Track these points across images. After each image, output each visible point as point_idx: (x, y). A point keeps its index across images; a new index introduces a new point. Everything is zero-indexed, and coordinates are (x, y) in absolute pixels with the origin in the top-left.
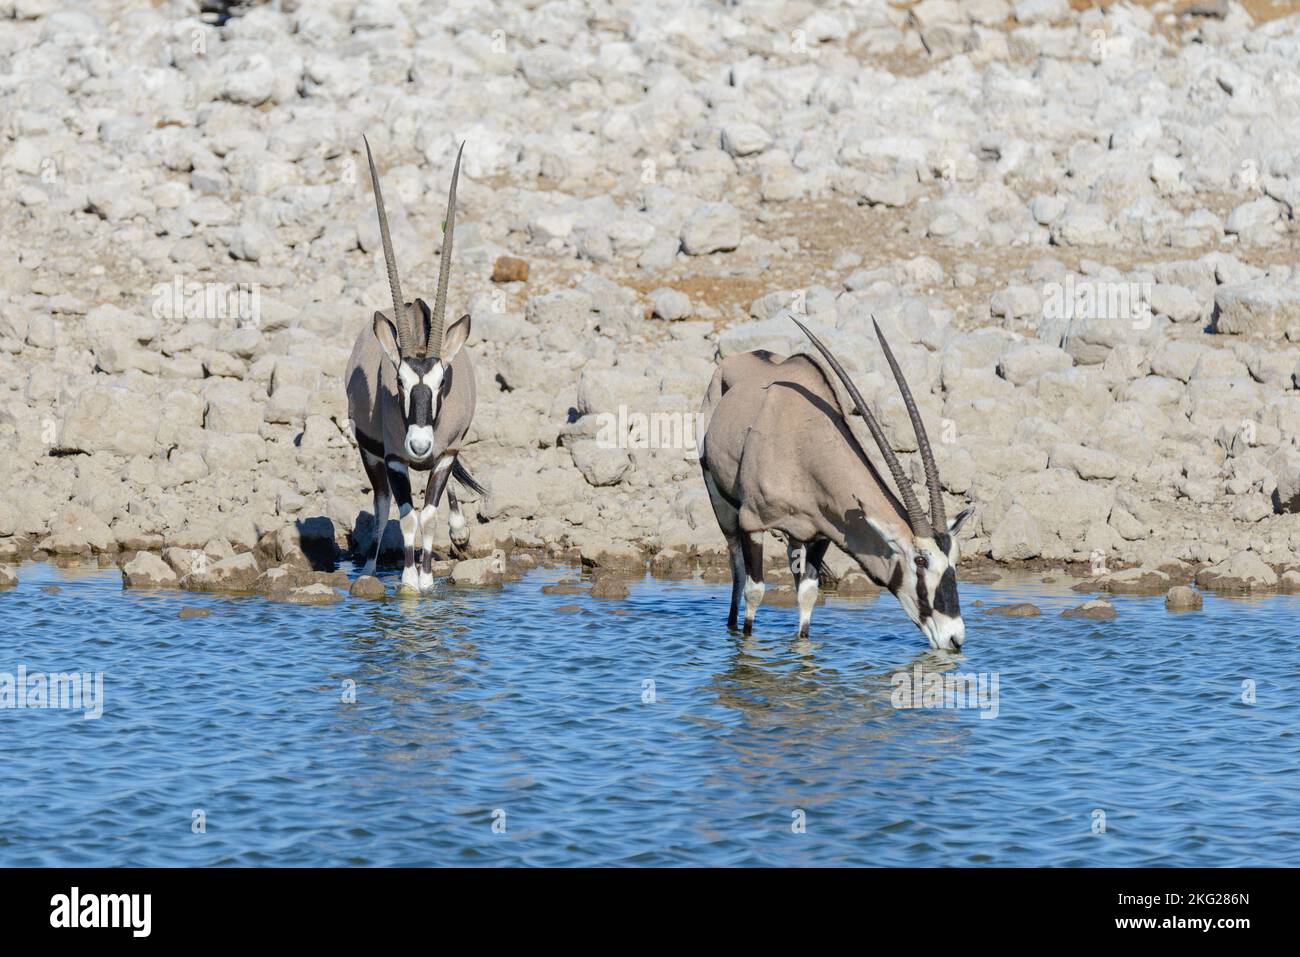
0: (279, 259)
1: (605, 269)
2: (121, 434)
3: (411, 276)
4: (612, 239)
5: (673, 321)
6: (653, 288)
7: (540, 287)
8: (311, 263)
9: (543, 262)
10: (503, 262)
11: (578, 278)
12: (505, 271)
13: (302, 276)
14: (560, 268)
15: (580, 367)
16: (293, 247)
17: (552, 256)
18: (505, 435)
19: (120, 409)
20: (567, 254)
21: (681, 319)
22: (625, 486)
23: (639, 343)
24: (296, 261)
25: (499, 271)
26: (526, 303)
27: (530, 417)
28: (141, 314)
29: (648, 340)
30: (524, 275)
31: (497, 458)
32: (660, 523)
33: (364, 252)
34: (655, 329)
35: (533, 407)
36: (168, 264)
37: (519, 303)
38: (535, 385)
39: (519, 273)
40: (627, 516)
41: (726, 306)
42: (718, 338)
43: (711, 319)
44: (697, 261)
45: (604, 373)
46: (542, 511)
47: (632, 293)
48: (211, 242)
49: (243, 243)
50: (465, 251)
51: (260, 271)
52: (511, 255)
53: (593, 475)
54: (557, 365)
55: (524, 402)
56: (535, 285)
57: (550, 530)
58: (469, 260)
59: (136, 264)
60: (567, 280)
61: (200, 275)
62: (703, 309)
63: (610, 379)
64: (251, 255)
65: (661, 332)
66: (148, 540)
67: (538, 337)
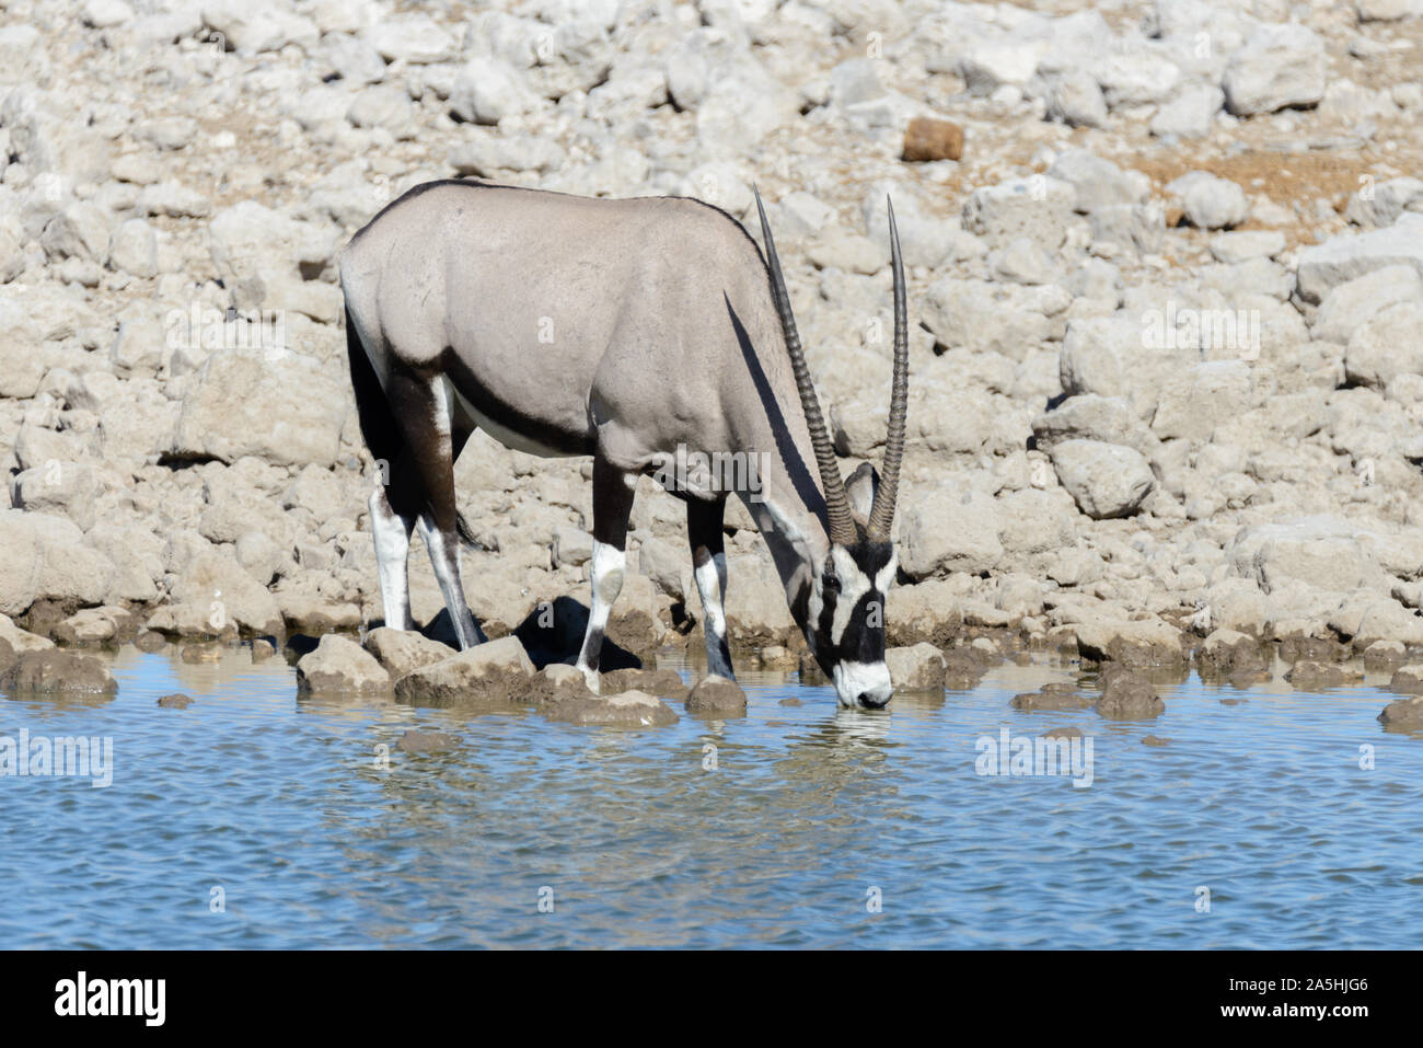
0: (533, 121)
1: (1093, 138)
2: (279, 426)
3: (761, 152)
4: (1104, 89)
5: (1213, 230)
6: (1176, 173)
7: (983, 171)
8: (587, 127)
9: (987, 126)
10: (919, 127)
11: (1049, 157)
12: (923, 143)
13: (575, 150)
14: (1017, 137)
15: (1061, 312)
16: (557, 100)
17: (1001, 118)
18: (939, 432)
19: (280, 384)
20: (1028, 113)
21: (1228, 227)
22: (1146, 518)
23: (1158, 270)
24: (563, 124)
25: (912, 141)
26: (962, 200)
27: (981, 398)
28: (303, 219)
29: (1173, 264)
30: (955, 150)
31: (925, 470)
32: (1209, 585)
33: (678, 109)
34: (1184, 244)
35: (982, 381)
36: (346, 131)
37: (949, 198)
38: (984, 342)
39: (948, 146)
40: (1151, 572)
41: (1304, 203)
42: (1294, 261)
43: (1280, 227)
44: (1250, 126)
45: (1105, 322)
46: (1007, 562)
47: (1140, 182)
48: (417, 93)
49: (472, 94)
50: (853, 107)
51: (503, 143)
52: (932, 115)
53: (1091, 500)
54: (1023, 308)
55: (967, 372)
56: (976, 165)
57: (1019, 594)
58: (860, 123)
59: (288, 129)
60: (1030, 158)
61: (400, 149)
62: (1265, 208)
63: (1114, 333)
64: (485, 113)
65: (1195, 249)
66: (338, 613)
67: (984, 258)
